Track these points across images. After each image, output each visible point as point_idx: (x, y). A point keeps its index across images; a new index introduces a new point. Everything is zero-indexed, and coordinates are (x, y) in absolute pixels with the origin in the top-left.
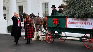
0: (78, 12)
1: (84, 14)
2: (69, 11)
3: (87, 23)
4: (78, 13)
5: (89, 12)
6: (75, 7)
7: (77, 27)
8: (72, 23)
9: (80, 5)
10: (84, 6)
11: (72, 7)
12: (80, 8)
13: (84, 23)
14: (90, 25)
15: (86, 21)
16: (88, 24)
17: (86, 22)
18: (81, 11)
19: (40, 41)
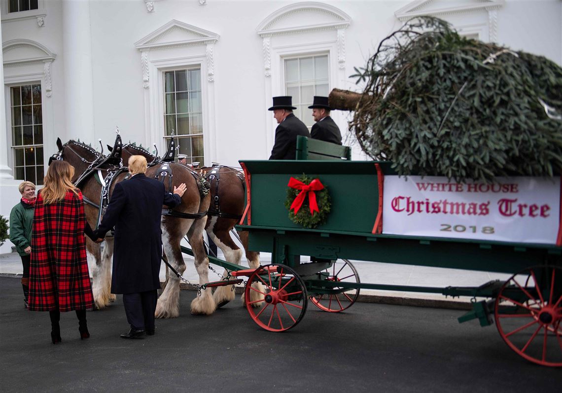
0: (465, 140)
1: (507, 152)
2: (402, 133)
3: (515, 207)
4: (467, 146)
5: (537, 146)
6: (440, 112)
7: (447, 228)
8: (413, 207)
9: (477, 102)
10: (503, 103)
11: (421, 109)
12: (475, 119)
13: (494, 208)
14: (539, 218)
15: (509, 196)
16: (526, 211)
17: (507, 201)
18: (484, 136)
19: (201, 315)
